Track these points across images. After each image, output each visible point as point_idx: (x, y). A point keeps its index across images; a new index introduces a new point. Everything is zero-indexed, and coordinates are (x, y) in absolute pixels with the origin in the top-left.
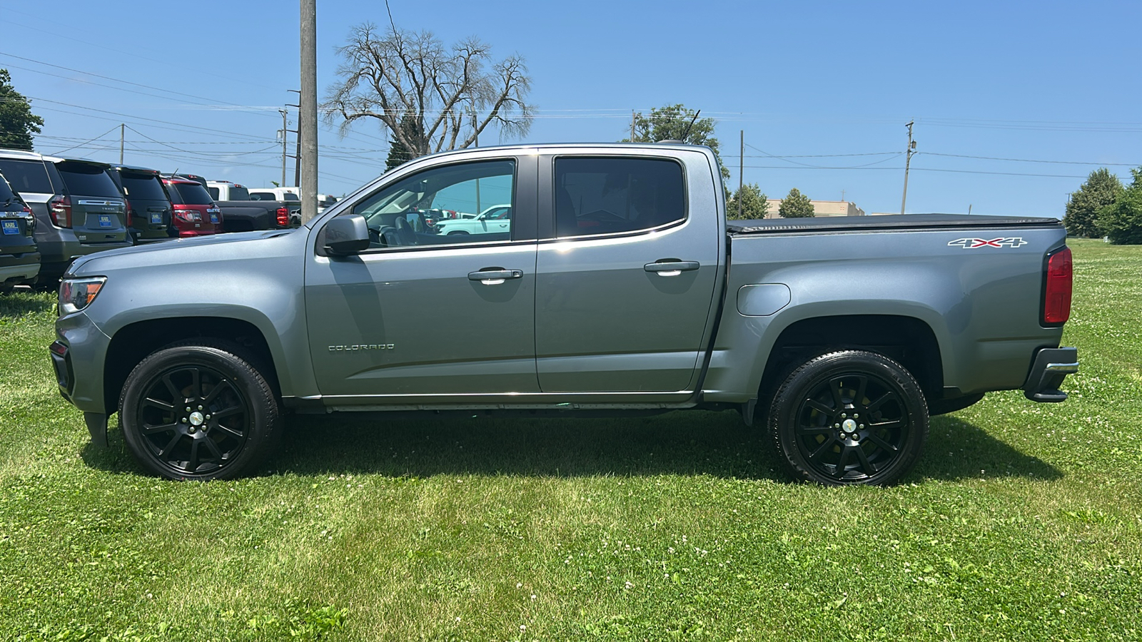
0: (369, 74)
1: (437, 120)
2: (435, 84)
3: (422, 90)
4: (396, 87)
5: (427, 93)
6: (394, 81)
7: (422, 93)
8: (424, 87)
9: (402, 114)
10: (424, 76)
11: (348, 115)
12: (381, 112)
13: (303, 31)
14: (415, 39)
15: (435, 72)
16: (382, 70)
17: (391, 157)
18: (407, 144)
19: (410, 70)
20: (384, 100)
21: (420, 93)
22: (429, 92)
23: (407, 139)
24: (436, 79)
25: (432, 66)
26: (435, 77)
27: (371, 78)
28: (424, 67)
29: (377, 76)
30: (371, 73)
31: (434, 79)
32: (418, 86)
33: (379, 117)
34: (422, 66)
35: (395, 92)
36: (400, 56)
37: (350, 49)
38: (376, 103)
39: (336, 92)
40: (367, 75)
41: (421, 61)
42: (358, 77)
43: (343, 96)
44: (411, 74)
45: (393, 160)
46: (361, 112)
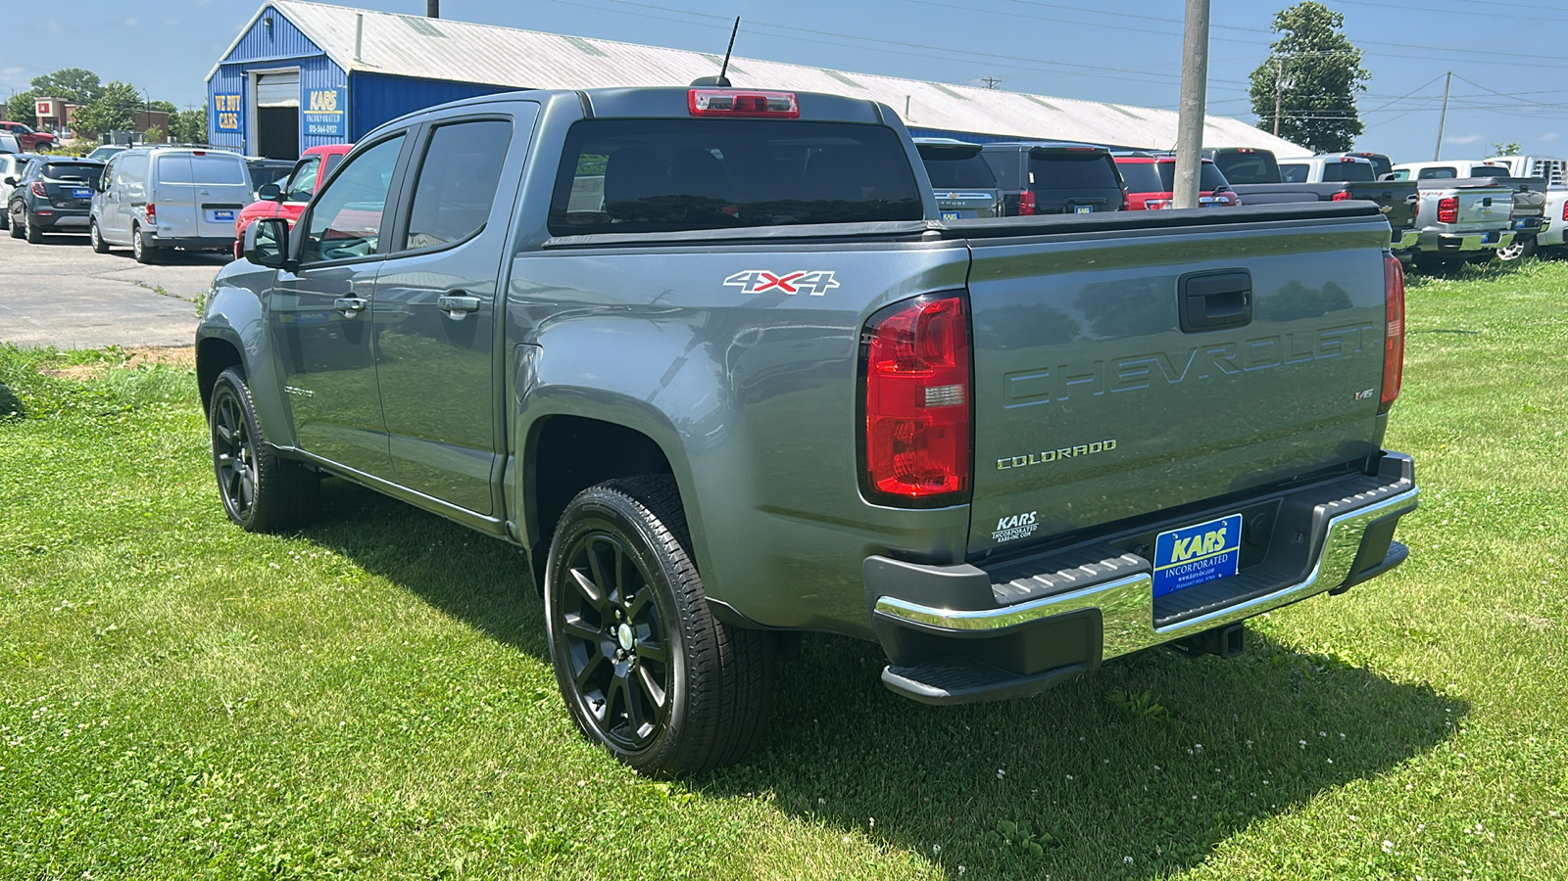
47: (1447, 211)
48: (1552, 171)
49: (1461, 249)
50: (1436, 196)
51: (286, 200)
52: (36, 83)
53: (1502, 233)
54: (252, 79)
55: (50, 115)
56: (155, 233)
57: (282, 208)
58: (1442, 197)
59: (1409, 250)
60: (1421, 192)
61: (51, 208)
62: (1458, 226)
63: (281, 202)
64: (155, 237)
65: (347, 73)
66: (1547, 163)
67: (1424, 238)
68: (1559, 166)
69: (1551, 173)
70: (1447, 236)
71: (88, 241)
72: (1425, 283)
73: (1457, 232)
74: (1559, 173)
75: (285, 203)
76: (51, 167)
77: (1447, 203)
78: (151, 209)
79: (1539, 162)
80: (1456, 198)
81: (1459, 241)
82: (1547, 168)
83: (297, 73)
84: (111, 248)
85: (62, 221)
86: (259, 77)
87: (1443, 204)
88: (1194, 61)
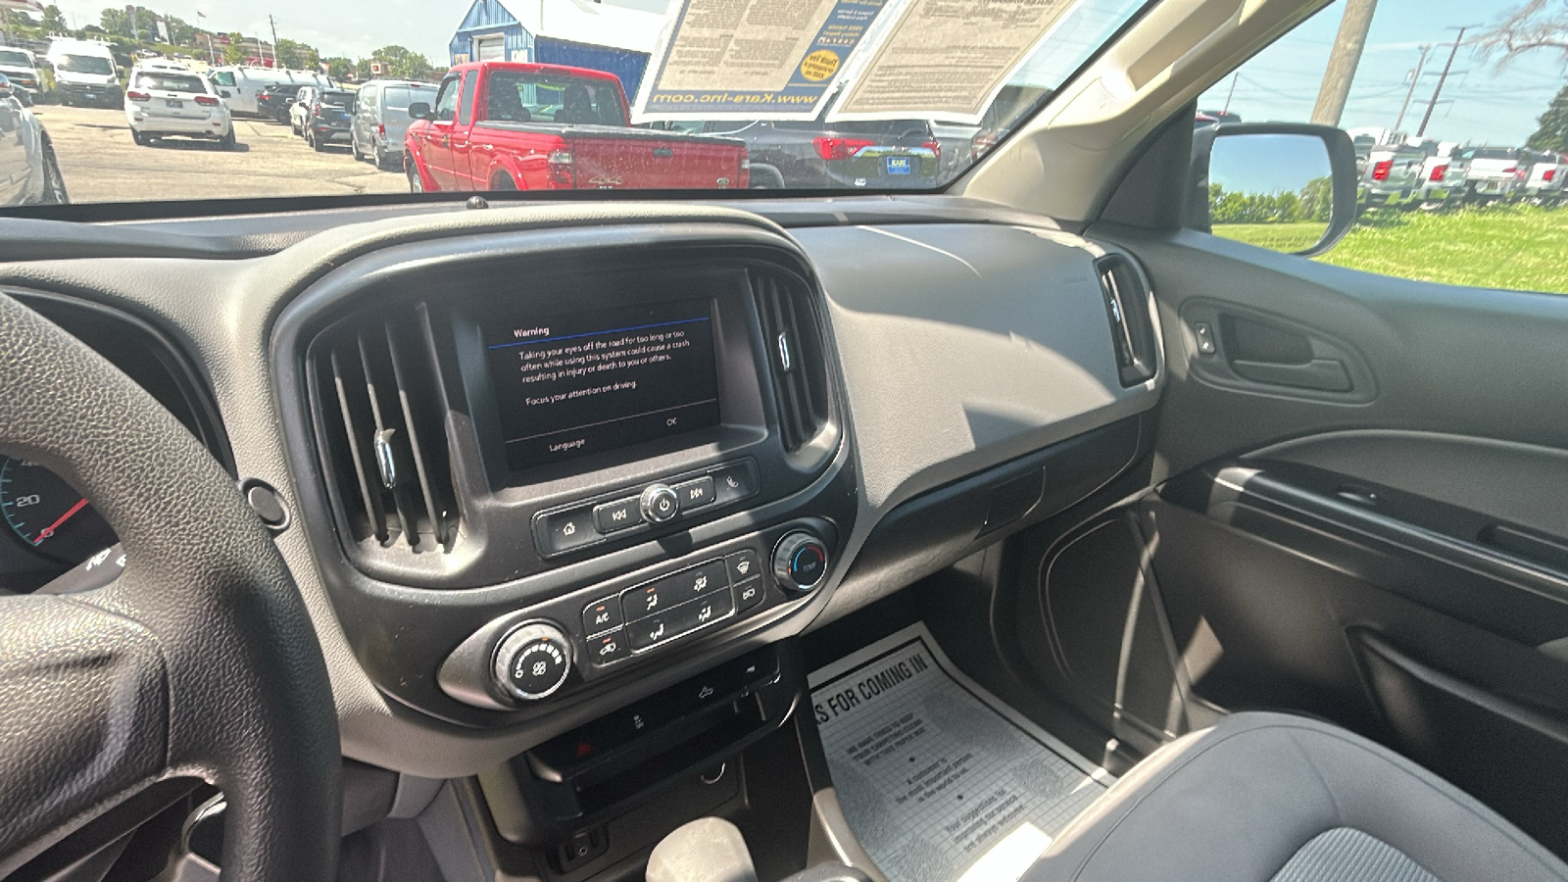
17: (1560, 95)
33: (1562, 45)
45: (1562, 99)
46: (1534, 41)
47: (1382, 171)
51: (436, 119)
52: (375, 53)
54: (476, 43)
55: (379, 72)
56: (386, 147)
57: (433, 127)
58: (1381, 160)
61: (327, 126)
62: (1389, 183)
63: (432, 121)
64: (386, 151)
65: (534, 37)
70: (1374, 191)
71: (349, 151)
73: (1383, 189)
75: (435, 122)
76: (326, 96)
78: (382, 129)
80: (1389, 161)
83: (502, 38)
84: (366, 157)
85: (335, 136)
86: (480, 42)
87: (1380, 165)
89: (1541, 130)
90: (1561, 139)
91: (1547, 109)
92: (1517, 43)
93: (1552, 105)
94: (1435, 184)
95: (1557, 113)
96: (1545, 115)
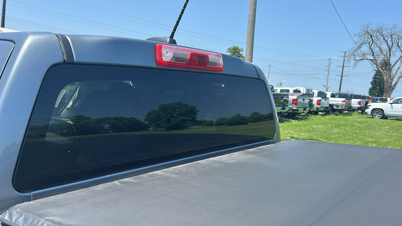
0: (367, 43)
1: (397, 61)
2: (398, 46)
3: (391, 48)
4: (379, 48)
5: (393, 49)
6: (379, 46)
7: (391, 49)
8: (392, 47)
9: (381, 59)
10: (392, 42)
11: (356, 59)
12: (372, 58)
13: (249, 16)
14: (389, 27)
15: (399, 41)
16: (373, 41)
17: (375, 76)
18: (382, 71)
19: (386, 41)
20: (373, 53)
21: (390, 50)
22: (394, 50)
23: (382, 69)
24: (399, 44)
25: (397, 38)
26: (398, 43)
27: (368, 45)
28: (393, 39)
29: (371, 44)
30: (368, 43)
31: (398, 44)
32: (389, 47)
33: (370, 60)
34: (392, 38)
35: (379, 50)
36: (381, 35)
37: (361, 34)
38: (370, 54)
39: (352, 51)
40: (367, 44)
41: (392, 36)
42: (362, 45)
43: (355, 52)
44: (386, 42)
45: (376, 77)
46: (362, 58)
47: (295, 102)
48: (309, 91)
49: (298, 112)
50: (292, 98)
53: (307, 108)
58: (294, 98)
59: (287, 112)
60: (289, 96)
62: (298, 106)
66: (308, 90)
67: (290, 109)
68: (311, 90)
69: (309, 92)
70: (294, 108)
72: (291, 121)
73: (297, 108)
74: (310, 92)
77: (295, 100)
79: (307, 89)
80: (297, 99)
81: (298, 110)
82: (308, 91)
87: (294, 100)
88: (249, 57)
89: (372, 87)
90: (379, 90)
91: (372, 80)
92: (357, 58)
93: (373, 78)
94: (318, 106)
95: (375, 81)
96: (372, 82)
